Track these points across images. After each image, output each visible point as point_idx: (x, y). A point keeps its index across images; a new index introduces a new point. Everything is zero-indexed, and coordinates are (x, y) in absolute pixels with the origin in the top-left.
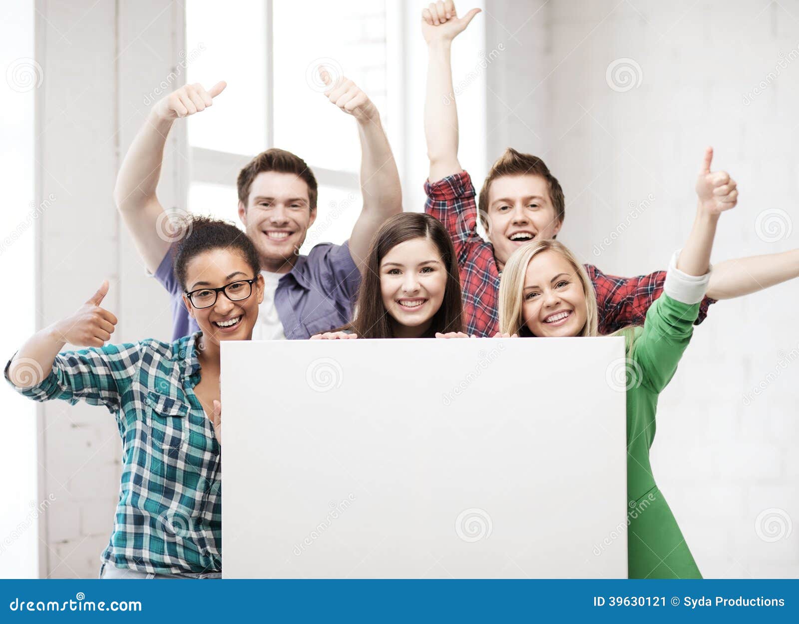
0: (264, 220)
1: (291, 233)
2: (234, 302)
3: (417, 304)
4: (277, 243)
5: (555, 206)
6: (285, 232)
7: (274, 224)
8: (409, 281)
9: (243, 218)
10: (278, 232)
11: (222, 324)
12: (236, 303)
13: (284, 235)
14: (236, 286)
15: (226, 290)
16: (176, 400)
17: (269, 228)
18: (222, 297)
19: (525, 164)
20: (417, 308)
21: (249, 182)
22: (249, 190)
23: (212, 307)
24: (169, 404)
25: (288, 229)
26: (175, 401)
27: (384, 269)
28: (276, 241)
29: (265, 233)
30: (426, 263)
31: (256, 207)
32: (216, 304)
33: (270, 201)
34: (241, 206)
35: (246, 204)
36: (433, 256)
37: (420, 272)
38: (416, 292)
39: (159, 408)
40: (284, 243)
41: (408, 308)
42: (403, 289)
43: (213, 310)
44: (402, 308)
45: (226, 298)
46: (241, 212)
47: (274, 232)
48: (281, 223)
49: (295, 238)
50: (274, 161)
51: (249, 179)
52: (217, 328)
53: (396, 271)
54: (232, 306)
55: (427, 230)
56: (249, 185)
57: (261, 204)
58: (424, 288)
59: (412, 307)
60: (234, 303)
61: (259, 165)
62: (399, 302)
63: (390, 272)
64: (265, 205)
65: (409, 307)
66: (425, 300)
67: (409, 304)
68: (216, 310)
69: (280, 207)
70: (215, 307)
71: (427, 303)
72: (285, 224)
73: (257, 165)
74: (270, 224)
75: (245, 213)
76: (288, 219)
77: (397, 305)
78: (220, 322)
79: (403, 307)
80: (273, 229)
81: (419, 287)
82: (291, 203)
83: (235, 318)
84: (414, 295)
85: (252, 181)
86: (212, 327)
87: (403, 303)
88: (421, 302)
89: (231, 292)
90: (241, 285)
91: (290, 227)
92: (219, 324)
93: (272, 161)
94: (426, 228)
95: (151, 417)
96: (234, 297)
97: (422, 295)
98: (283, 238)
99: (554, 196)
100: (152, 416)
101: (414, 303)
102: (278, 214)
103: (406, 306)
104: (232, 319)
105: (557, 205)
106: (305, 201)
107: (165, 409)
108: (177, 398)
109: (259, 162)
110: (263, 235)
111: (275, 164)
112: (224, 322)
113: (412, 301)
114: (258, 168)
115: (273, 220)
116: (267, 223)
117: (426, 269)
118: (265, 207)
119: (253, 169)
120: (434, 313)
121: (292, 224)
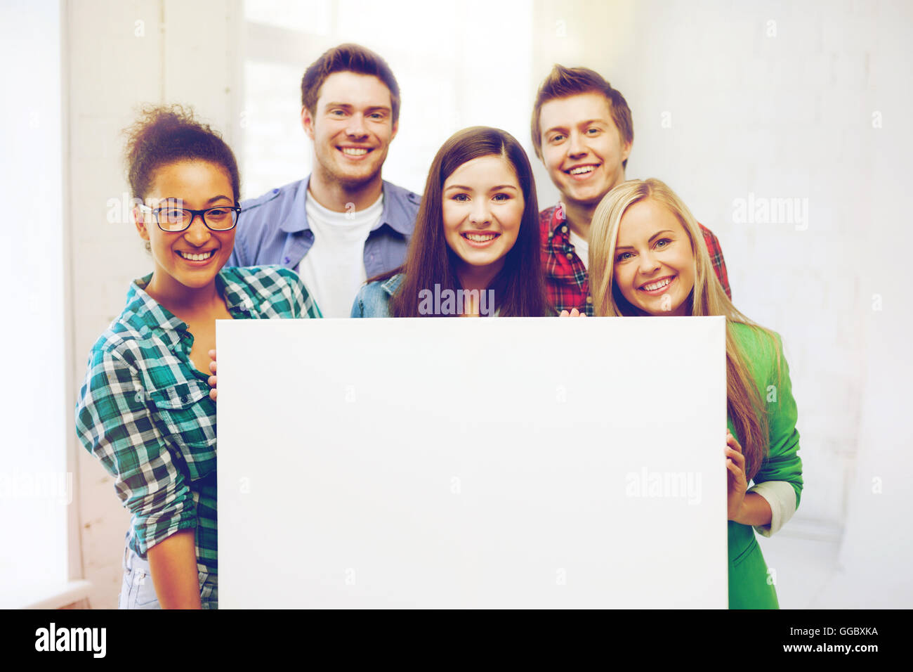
0: (339, 133)
1: (370, 150)
2: (212, 232)
3: (488, 238)
4: (354, 162)
5: (620, 126)
6: (364, 148)
7: (352, 137)
8: (479, 209)
9: (308, 130)
10: (356, 148)
11: (189, 257)
12: (213, 233)
13: (363, 152)
14: (216, 212)
15: (206, 216)
16: (186, 382)
17: (343, 143)
18: (198, 221)
19: (576, 82)
20: (486, 243)
21: (318, 84)
22: (318, 95)
23: (182, 233)
24: (183, 391)
25: (367, 145)
26: (186, 384)
27: (447, 193)
28: (352, 159)
29: (340, 148)
30: (500, 187)
31: (327, 116)
32: (188, 230)
33: (347, 108)
34: (307, 114)
35: (313, 113)
36: (509, 180)
37: (493, 199)
38: (487, 223)
39: (176, 403)
40: (362, 162)
41: (476, 244)
42: (471, 218)
43: (183, 236)
44: (469, 244)
45: (203, 225)
46: (307, 121)
47: (350, 147)
48: (359, 137)
49: (375, 156)
50: (351, 59)
51: (317, 81)
52: (181, 259)
53: (463, 196)
54: (208, 236)
55: (503, 147)
56: (318, 89)
57: (333, 113)
58: (497, 220)
59: (480, 242)
60: (211, 234)
61: (332, 63)
62: (464, 235)
63: (455, 197)
64: (339, 113)
65: (477, 242)
66: (497, 235)
67: (477, 238)
68: (188, 237)
69: (358, 115)
70: (187, 233)
71: (499, 238)
72: (365, 138)
73: (328, 64)
74: (346, 137)
75: (312, 123)
76: (367, 132)
77: (461, 239)
78: (187, 253)
79: (470, 242)
80: (350, 143)
81: (490, 218)
82: (371, 112)
83: (207, 252)
84: (483, 228)
85: (322, 82)
86: (173, 256)
87: (469, 236)
88: (491, 237)
89: (211, 219)
90: (223, 212)
91: (369, 142)
92: (185, 256)
93: (349, 59)
94: (501, 145)
95: (172, 422)
96: (212, 224)
97: (493, 228)
98: (361, 155)
99: (618, 115)
100: (174, 420)
101: (483, 238)
102: (356, 125)
103: (474, 241)
104: (203, 253)
105: (622, 125)
106: (387, 109)
107: (184, 399)
108: (187, 380)
109: (332, 59)
110: (337, 152)
111: (352, 62)
112: (193, 254)
113: (480, 235)
114: (330, 67)
115: (349, 132)
116: (342, 136)
117: (499, 195)
118: (339, 117)
119: (322, 68)
120: (507, 251)
121: (372, 139)
